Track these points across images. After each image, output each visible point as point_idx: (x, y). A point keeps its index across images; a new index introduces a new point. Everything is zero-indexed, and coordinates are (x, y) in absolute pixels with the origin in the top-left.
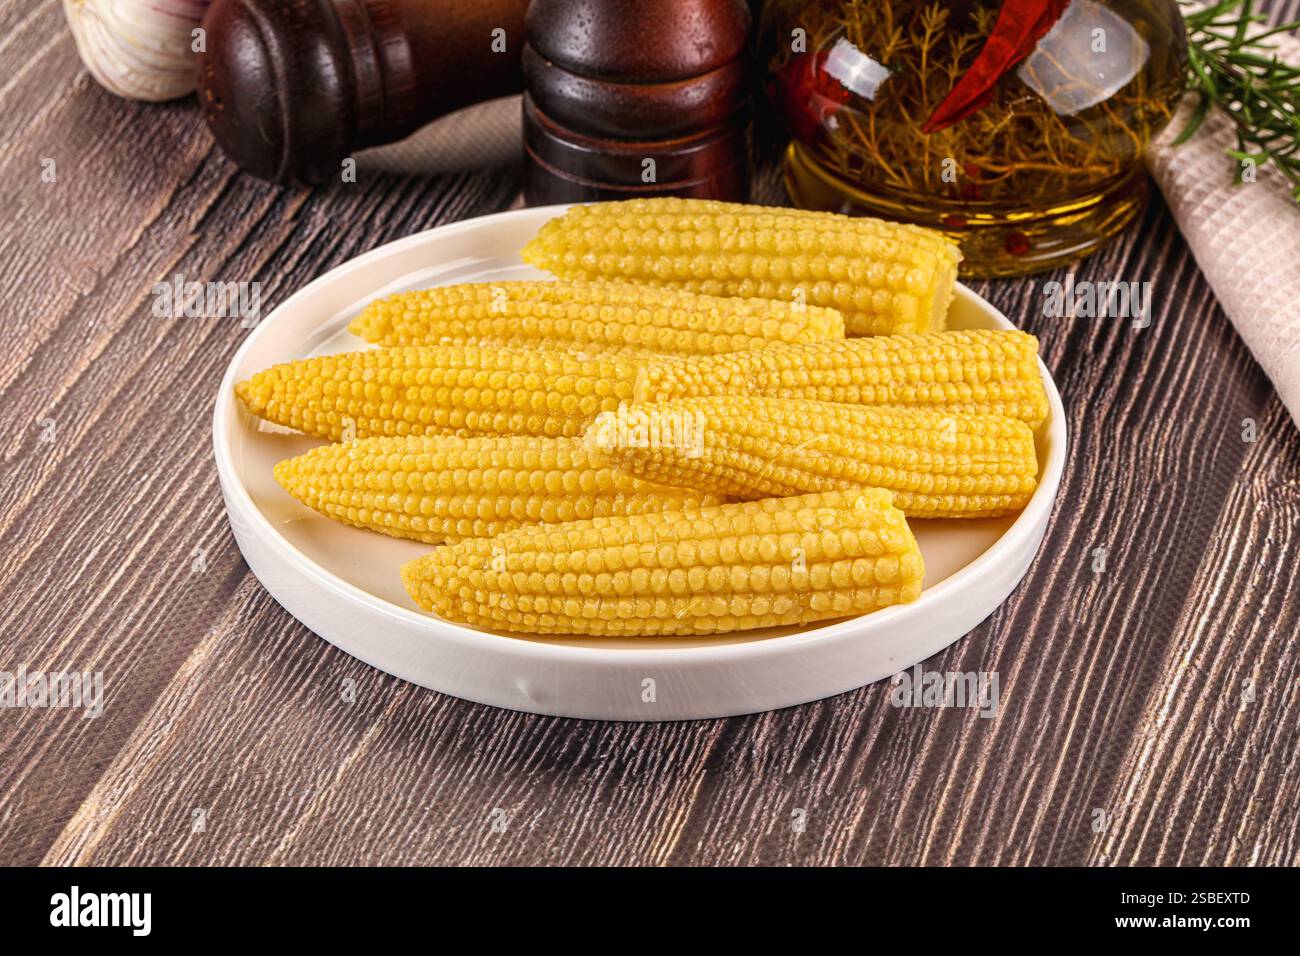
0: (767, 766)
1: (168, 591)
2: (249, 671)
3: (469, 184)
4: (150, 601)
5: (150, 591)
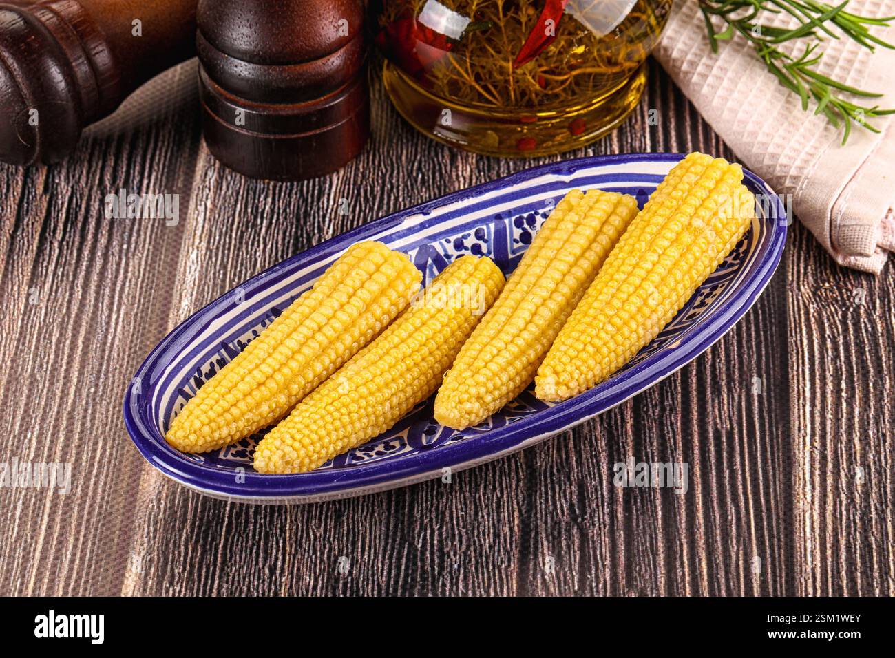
0: (559, 586)
1: (86, 528)
2: (171, 584)
3: (161, 138)
4: (77, 539)
5: (73, 531)
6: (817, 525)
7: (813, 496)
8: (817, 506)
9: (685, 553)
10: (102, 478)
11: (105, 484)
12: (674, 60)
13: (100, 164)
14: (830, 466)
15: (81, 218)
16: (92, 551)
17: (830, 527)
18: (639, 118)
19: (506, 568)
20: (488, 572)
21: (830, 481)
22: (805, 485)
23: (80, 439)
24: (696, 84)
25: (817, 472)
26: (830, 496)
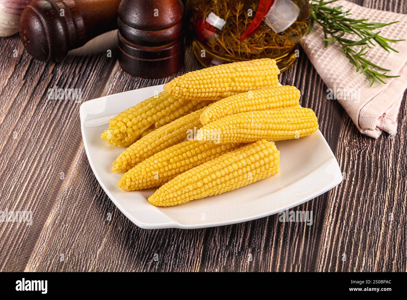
0: (220, 243)
1: (37, 199)
2: (65, 223)
3: (102, 58)
4: (32, 202)
5: (31, 199)
6: (331, 232)
7: (332, 221)
8: (333, 224)
9: (275, 236)
10: (48, 181)
11: (48, 183)
12: (309, 49)
13: (76, 65)
14: (341, 210)
15: (63, 84)
16: (37, 208)
17: (336, 233)
18: (292, 70)
19: (200, 234)
20: (193, 234)
21: (340, 215)
22: (329, 216)
23: (43, 165)
24: (316, 58)
25: (336, 211)
26: (339, 221)
